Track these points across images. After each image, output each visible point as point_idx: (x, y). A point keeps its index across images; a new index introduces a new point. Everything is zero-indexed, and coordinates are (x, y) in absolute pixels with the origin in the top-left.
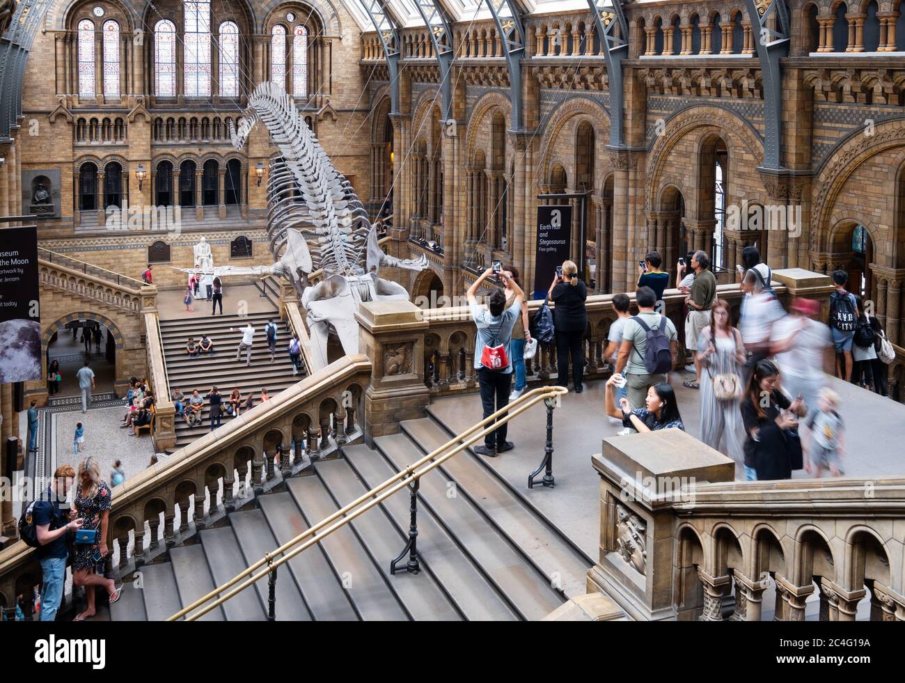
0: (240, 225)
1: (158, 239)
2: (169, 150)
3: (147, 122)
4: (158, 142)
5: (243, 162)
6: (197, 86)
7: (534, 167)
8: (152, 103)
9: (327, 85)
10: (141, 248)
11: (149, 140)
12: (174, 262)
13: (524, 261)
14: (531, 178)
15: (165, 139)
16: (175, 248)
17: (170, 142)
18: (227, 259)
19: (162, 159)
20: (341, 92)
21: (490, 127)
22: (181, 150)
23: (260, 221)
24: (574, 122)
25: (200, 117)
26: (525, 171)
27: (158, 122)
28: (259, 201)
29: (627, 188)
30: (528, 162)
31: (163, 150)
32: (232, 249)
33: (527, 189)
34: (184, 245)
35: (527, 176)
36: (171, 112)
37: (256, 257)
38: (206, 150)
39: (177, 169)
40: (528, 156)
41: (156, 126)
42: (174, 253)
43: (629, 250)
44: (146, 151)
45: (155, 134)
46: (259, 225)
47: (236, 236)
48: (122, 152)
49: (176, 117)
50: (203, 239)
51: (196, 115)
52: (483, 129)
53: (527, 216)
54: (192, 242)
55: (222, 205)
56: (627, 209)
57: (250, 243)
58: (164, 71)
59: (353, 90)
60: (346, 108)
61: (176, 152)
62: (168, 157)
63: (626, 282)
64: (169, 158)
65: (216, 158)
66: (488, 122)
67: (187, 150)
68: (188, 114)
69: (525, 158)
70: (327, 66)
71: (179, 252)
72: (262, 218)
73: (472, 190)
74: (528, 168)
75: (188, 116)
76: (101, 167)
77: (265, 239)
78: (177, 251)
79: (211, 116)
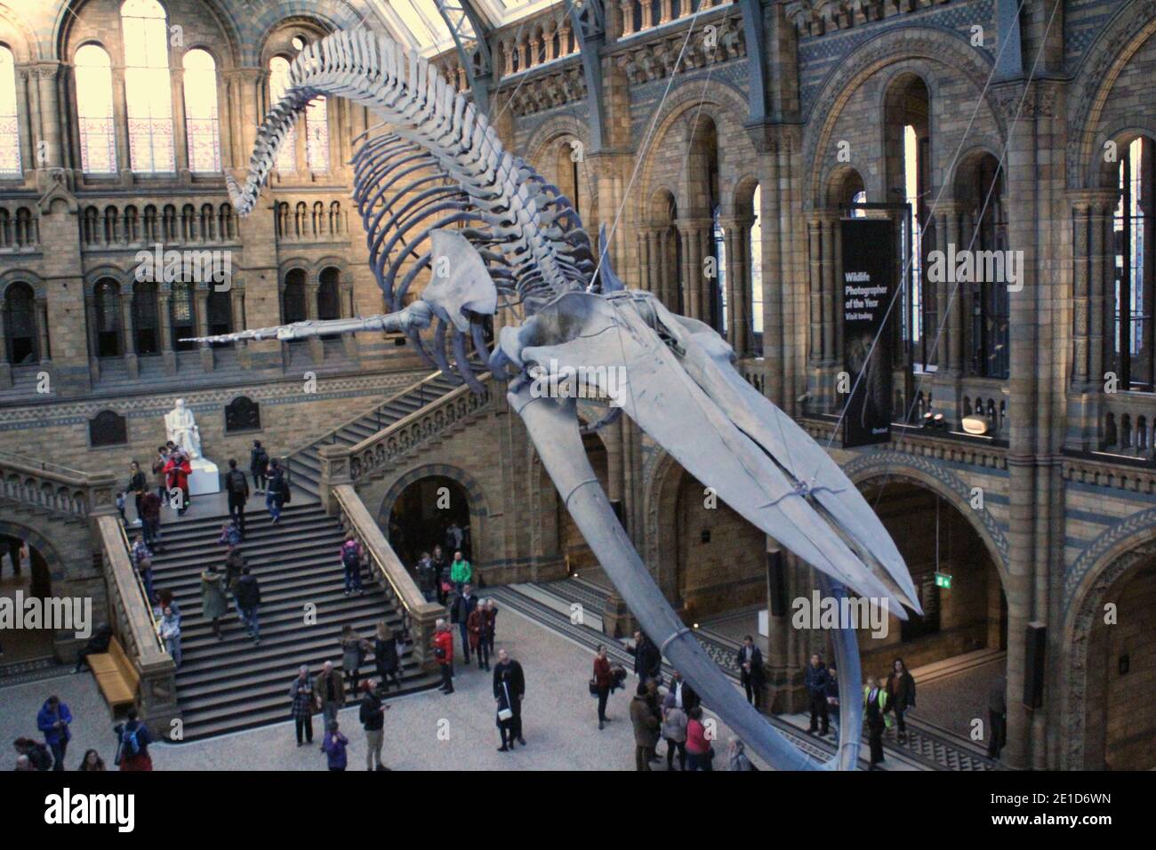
0: (238, 379)
1: (103, 408)
2: (113, 260)
3: (72, 213)
4: (93, 247)
6: (153, 158)
7: (794, 182)
8: (78, 183)
10: (75, 423)
11: (77, 242)
12: (134, 444)
13: (782, 345)
14: (790, 200)
15: (104, 242)
16: (134, 421)
17: (113, 246)
18: (221, 436)
19: (101, 274)
21: (683, 146)
23: (268, 371)
24: (876, 83)
25: (159, 204)
26: (778, 189)
27: (91, 214)
29: (1036, 150)
30: (783, 172)
31: (103, 260)
32: (227, 418)
33: (784, 221)
34: (147, 415)
35: (784, 196)
36: (110, 197)
37: (266, 430)
39: (128, 291)
40: (783, 161)
41: (86, 218)
42: (132, 429)
43: (1042, 264)
44: (72, 262)
45: (86, 235)
46: (269, 377)
47: (232, 397)
48: (32, 265)
49: (121, 205)
50: (179, 402)
51: (154, 201)
52: (668, 154)
53: (785, 268)
54: (160, 410)
55: (206, 349)
56: (1036, 191)
57: (255, 407)
58: (94, 131)
61: (121, 263)
62: (112, 271)
63: (1036, 325)
64: (112, 274)
66: (679, 139)
68: (141, 199)
69: (777, 167)
71: (140, 428)
72: (272, 366)
73: (648, 263)
74: (783, 184)
75: (141, 203)
77: (279, 400)
78: (137, 426)
79: (179, 203)
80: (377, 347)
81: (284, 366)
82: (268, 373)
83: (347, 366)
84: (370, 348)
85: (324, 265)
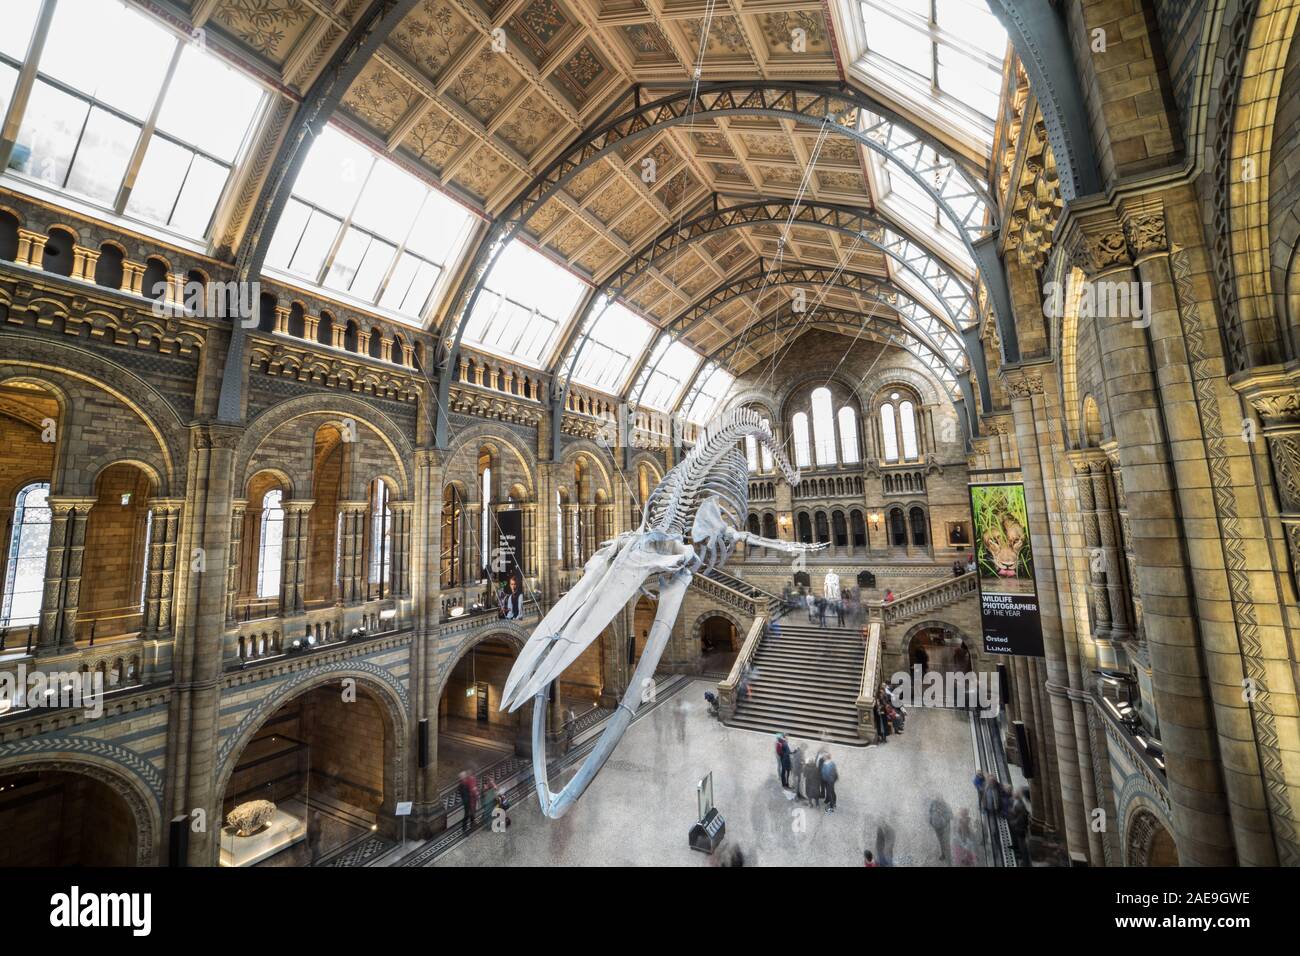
0: (864, 562)
1: (800, 570)
2: (805, 504)
4: (797, 498)
5: (863, 512)
6: (827, 457)
9: (931, 445)
10: (788, 575)
11: (791, 497)
15: (802, 496)
16: (814, 577)
17: (806, 498)
19: (801, 510)
20: (946, 449)
22: (814, 504)
25: (826, 478)
28: (878, 543)
31: (801, 504)
32: (859, 581)
34: (820, 575)
38: (832, 503)
39: (812, 518)
44: (789, 504)
45: (794, 494)
46: (881, 562)
47: (862, 571)
48: (772, 506)
50: (831, 570)
55: (850, 546)
57: (874, 576)
59: (956, 447)
60: (952, 462)
61: (810, 505)
64: (805, 510)
65: (841, 508)
67: (818, 503)
68: (819, 477)
70: (930, 429)
71: (816, 580)
72: (883, 557)
76: (761, 517)
77: (884, 575)
78: (814, 580)
79: (834, 478)
80: (944, 551)
81: (890, 555)
82: (880, 560)
83: (928, 560)
84: (940, 551)
85: (912, 505)
